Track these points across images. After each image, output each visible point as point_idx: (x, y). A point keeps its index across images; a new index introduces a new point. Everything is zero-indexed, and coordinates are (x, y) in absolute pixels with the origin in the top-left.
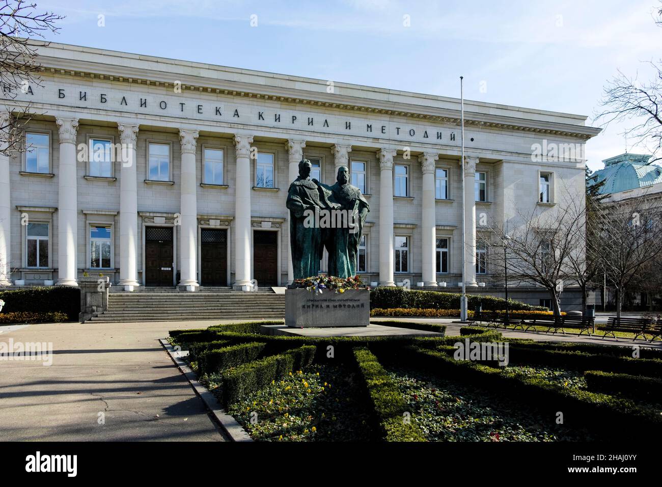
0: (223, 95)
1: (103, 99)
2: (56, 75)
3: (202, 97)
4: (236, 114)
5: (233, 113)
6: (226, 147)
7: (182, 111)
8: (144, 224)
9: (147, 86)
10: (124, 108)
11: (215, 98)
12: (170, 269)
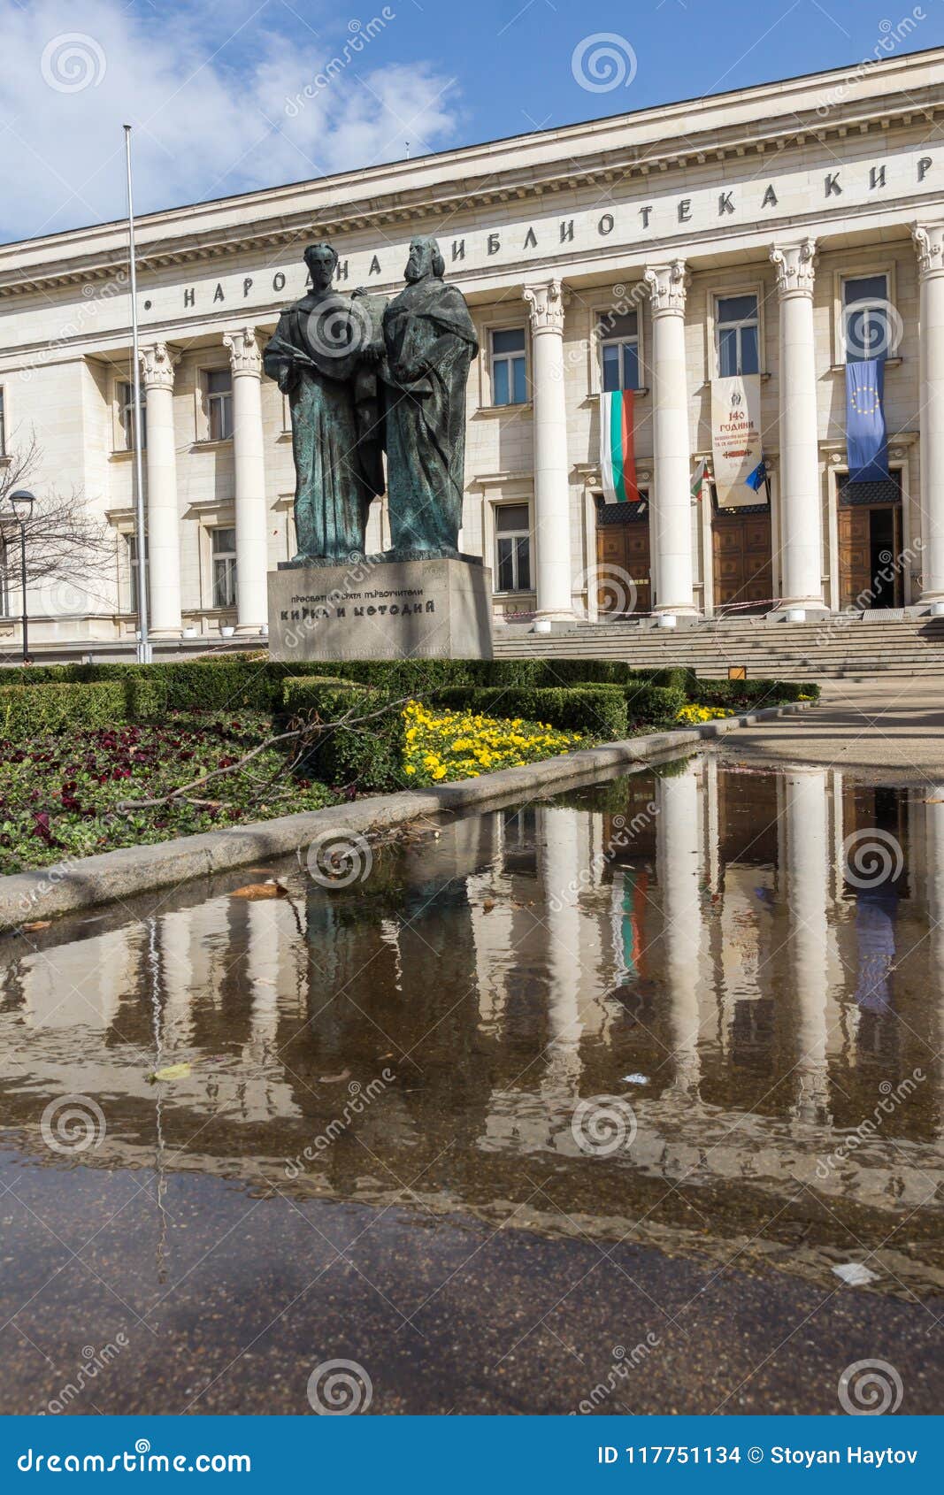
0: (735, 162)
1: (493, 246)
2: (414, 223)
3: (691, 179)
4: (771, 197)
5: (762, 197)
6: (761, 283)
7: (646, 224)
8: (589, 489)
9: (572, 193)
10: (531, 253)
11: (720, 174)
12: (646, 582)
